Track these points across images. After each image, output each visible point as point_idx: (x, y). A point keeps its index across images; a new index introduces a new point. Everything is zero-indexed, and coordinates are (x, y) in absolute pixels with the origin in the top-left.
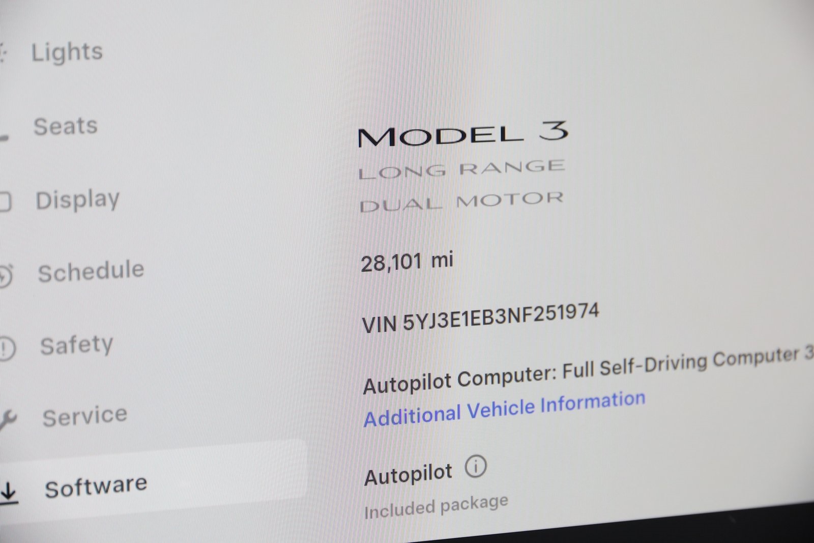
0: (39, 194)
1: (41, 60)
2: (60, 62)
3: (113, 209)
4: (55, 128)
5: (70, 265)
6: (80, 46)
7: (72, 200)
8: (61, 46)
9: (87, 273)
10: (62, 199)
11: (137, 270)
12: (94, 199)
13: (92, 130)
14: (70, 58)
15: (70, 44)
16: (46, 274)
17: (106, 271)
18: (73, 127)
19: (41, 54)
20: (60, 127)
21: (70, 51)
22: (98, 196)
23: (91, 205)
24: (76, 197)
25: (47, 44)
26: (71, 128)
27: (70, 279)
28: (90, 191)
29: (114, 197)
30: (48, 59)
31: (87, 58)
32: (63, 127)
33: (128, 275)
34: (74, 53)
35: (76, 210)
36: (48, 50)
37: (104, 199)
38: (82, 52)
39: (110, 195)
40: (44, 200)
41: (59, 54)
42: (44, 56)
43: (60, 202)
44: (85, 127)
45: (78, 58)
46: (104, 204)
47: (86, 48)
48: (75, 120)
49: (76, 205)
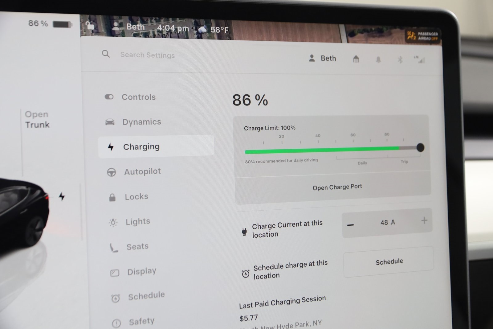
0: (129, 270)
1: (129, 224)
2: (136, 225)
3: (154, 274)
4: (134, 247)
5: (139, 294)
6: (142, 220)
7: (140, 272)
8: (136, 220)
9: (145, 297)
10: (137, 271)
11: (162, 295)
12: (147, 271)
13: (147, 247)
14: (139, 224)
15: (139, 219)
16: (131, 297)
17: (152, 295)
18: (140, 247)
19: (129, 222)
20: (136, 247)
21: (139, 221)
22: (149, 270)
23: (146, 273)
24: (141, 271)
25: (131, 219)
26: (139, 247)
27: (139, 298)
28: (146, 269)
29: (154, 270)
30: (131, 224)
31: (144, 223)
32: (137, 247)
33: (159, 296)
34: (140, 222)
35: (141, 275)
36: (131, 221)
37: (151, 271)
38: (143, 221)
39: (153, 269)
40: (130, 272)
41: (135, 222)
42: (130, 223)
43: (136, 273)
44: (144, 247)
45: (142, 223)
46: (151, 272)
47: (144, 220)
48: (141, 244)
49: (141, 273)
